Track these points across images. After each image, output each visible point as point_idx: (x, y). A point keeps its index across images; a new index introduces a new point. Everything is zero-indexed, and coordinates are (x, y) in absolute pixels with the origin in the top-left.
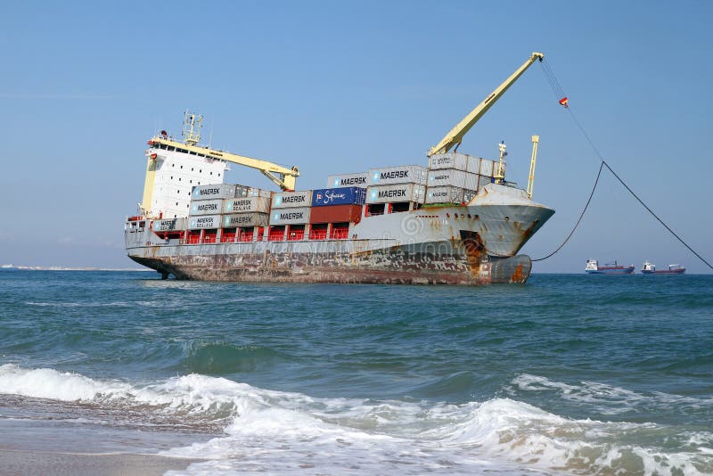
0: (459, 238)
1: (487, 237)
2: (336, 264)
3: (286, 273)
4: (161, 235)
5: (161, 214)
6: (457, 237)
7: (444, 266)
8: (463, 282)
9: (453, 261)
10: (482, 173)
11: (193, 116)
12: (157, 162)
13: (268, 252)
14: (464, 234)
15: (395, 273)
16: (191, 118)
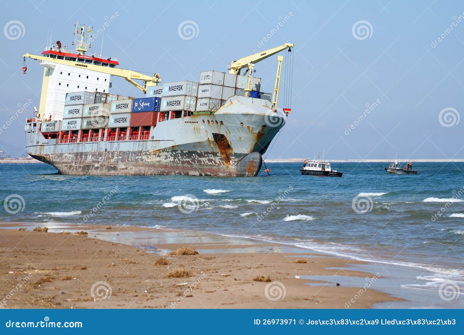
0: (213, 139)
1: (231, 138)
2: (142, 160)
3: (115, 168)
4: (46, 136)
5: (51, 116)
6: (212, 139)
7: (207, 162)
8: (221, 174)
9: (212, 158)
10: (238, 86)
11: (83, 28)
12: (50, 71)
13: (106, 150)
14: (215, 136)
15: (177, 168)
16: (82, 29)
